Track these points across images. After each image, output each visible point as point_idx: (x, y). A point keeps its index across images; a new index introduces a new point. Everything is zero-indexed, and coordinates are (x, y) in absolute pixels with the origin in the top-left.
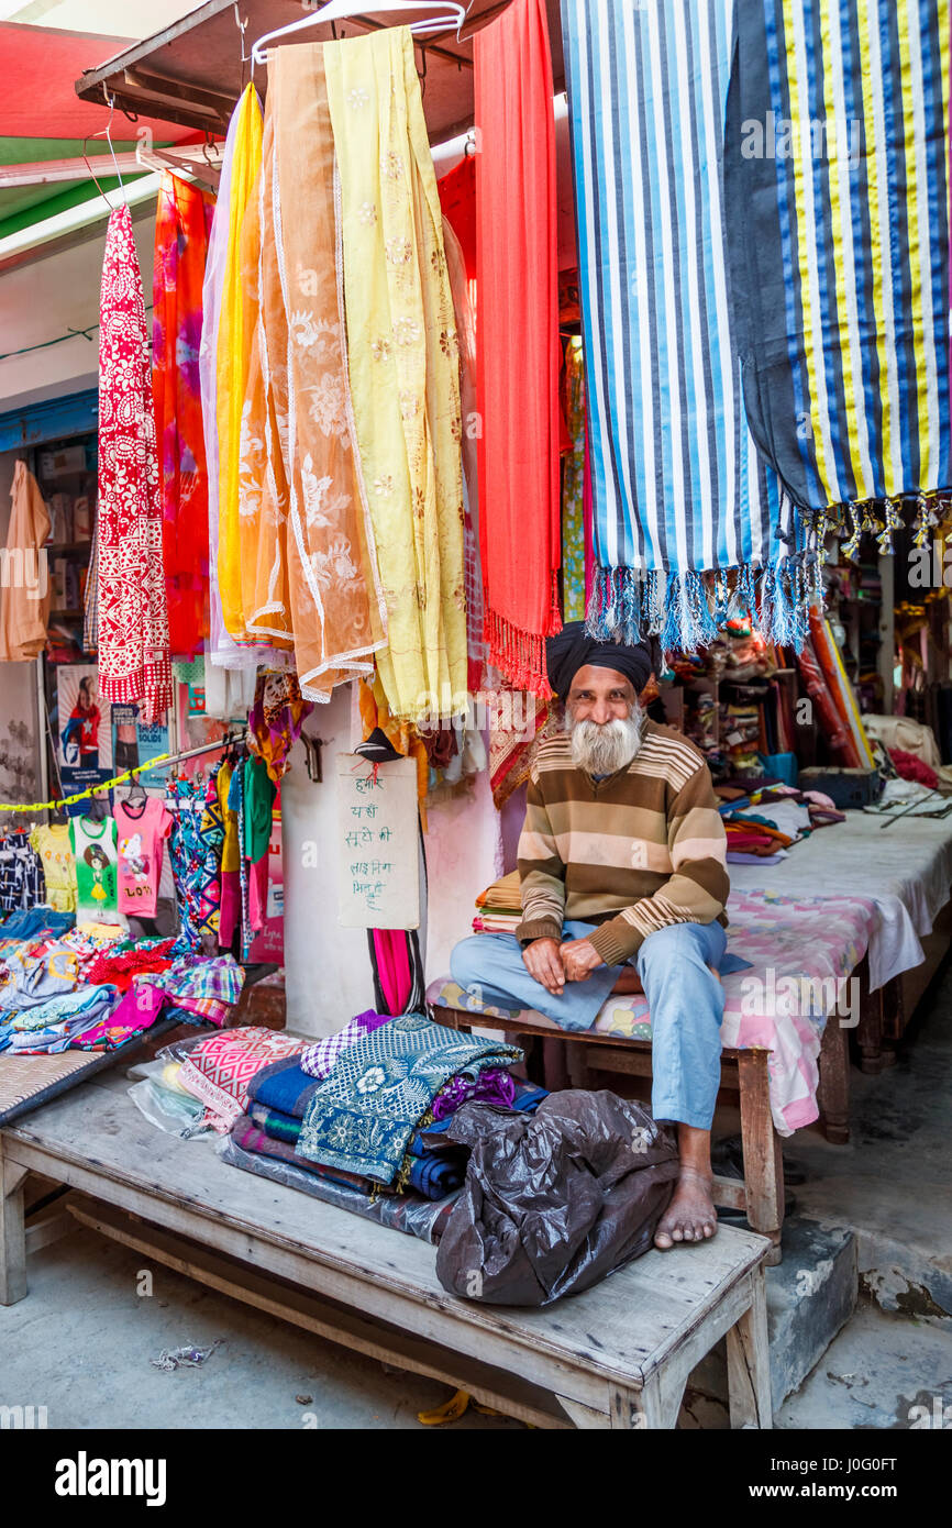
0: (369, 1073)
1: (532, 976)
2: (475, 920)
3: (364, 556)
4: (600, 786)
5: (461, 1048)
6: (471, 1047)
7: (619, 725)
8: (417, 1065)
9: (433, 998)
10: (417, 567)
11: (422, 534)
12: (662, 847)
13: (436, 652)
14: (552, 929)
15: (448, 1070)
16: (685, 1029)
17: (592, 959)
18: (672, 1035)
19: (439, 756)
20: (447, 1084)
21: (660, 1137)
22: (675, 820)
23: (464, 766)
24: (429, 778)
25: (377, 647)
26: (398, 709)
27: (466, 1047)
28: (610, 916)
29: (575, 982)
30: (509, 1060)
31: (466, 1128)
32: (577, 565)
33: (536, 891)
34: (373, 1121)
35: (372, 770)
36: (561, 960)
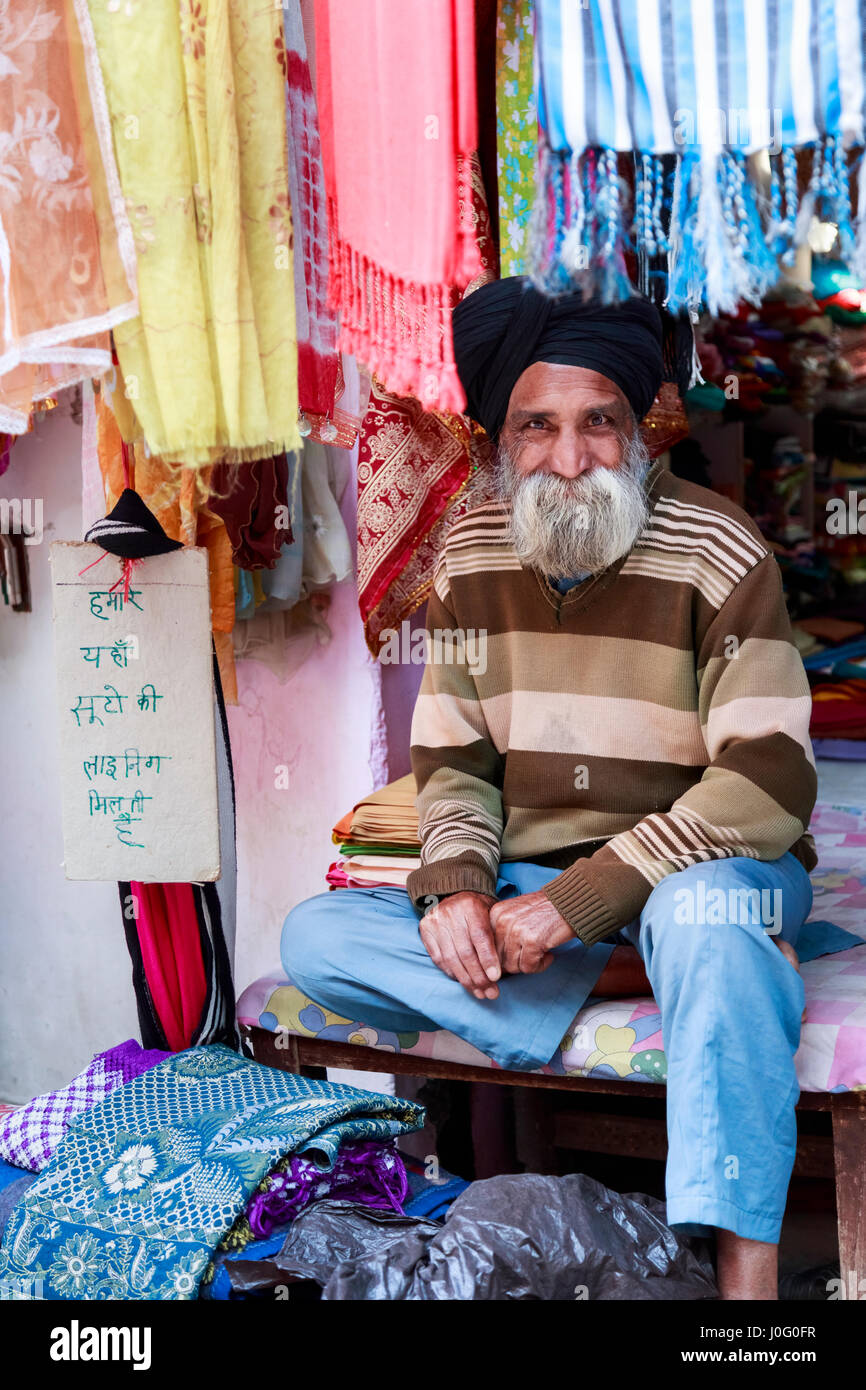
0: (127, 1156)
1: (438, 965)
2: (333, 867)
3: (85, 136)
4: (568, 601)
5: (303, 1105)
6: (323, 1102)
7: (606, 479)
8: (218, 1138)
9: (251, 1015)
10: (192, 159)
11: (202, 90)
12: (686, 717)
13: (234, 329)
14: (476, 878)
15: (278, 1145)
16: (728, 1054)
17: (551, 931)
18: (703, 1067)
19: (254, 545)
20: (275, 1170)
21: (682, 1258)
22: (712, 663)
23: (308, 572)
24: (237, 596)
25: (115, 318)
26: (162, 441)
27: (314, 1103)
28: (587, 850)
29: (519, 974)
30: (396, 1126)
31: (313, 1251)
32: (525, 170)
33: (447, 806)
34: (136, 1243)
35: (119, 574)
36: (493, 934)
